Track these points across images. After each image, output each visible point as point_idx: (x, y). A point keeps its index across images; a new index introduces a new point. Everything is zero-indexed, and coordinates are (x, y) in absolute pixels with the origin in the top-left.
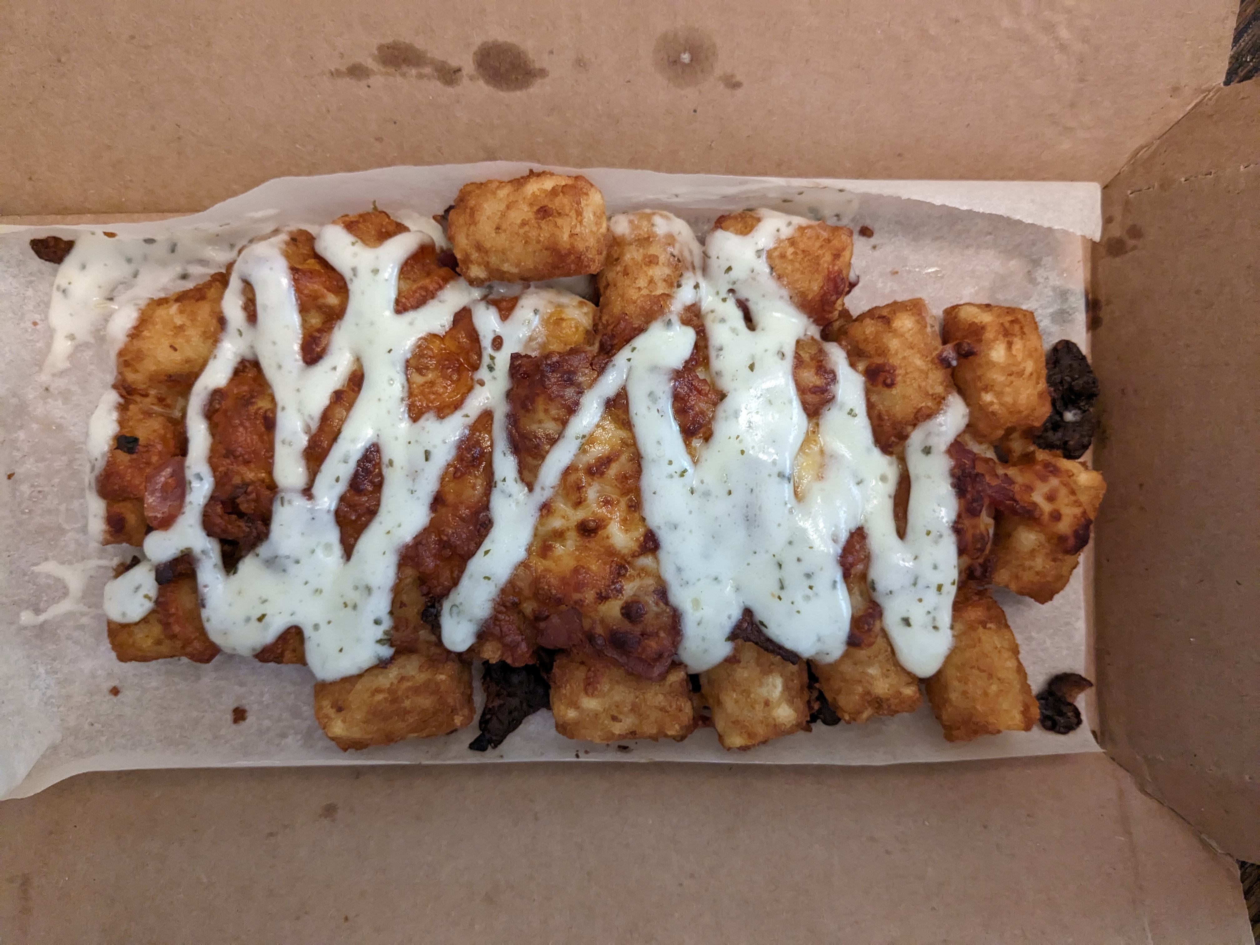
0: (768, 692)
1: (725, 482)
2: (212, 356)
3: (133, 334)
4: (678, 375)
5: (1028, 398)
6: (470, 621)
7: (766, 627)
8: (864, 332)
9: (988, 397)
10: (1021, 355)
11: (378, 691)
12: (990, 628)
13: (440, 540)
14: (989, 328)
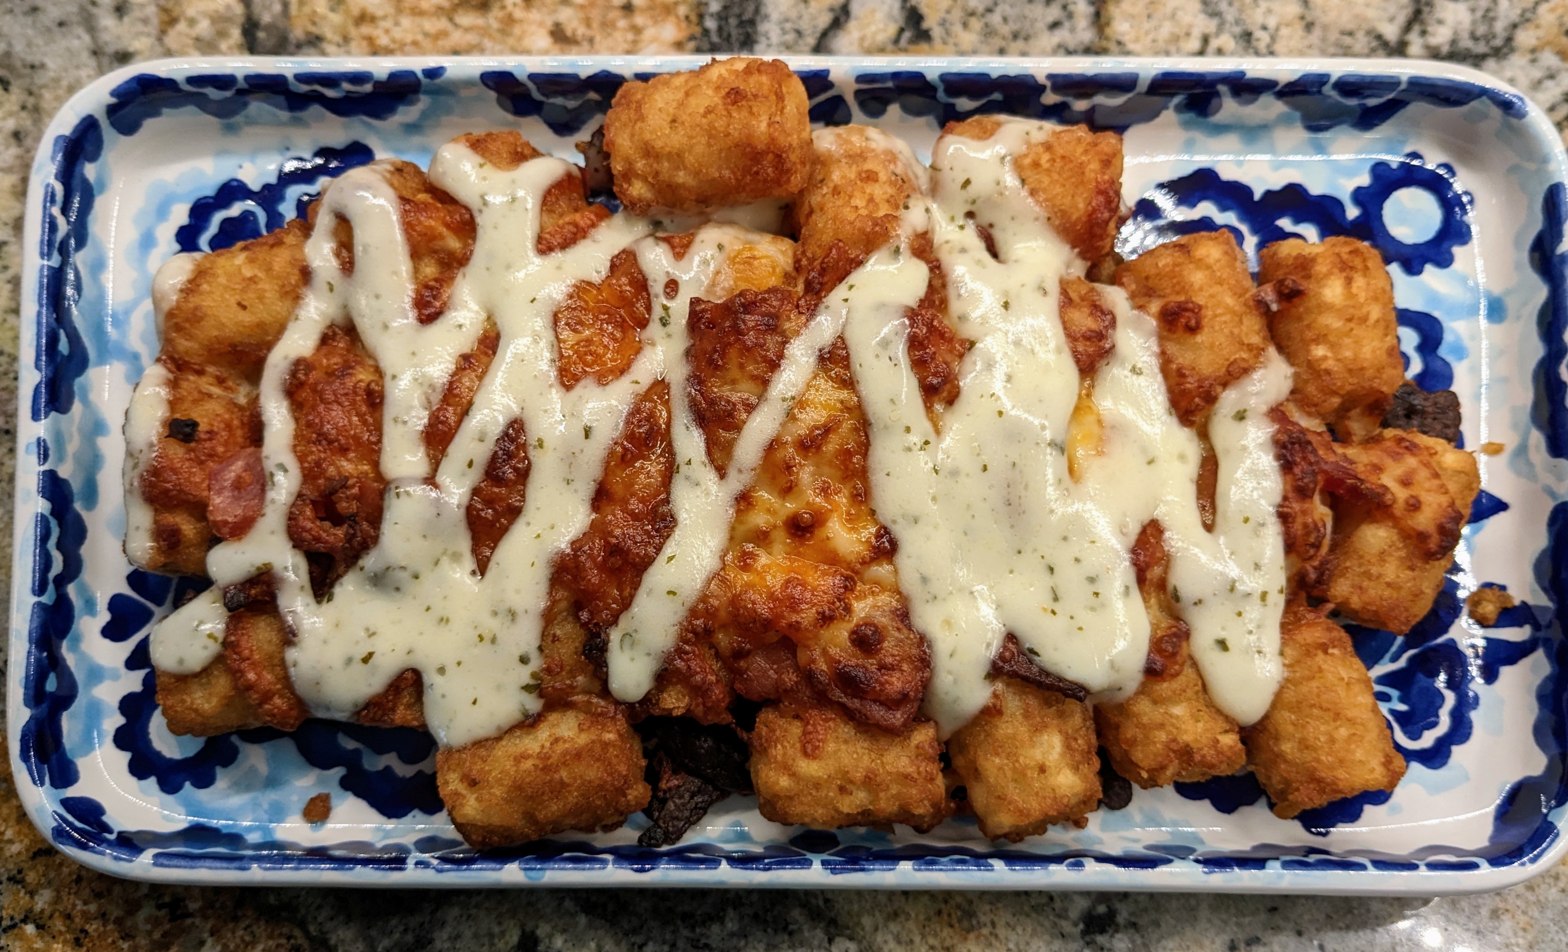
0: (1044, 754)
1: (978, 455)
2: (293, 317)
3: (188, 289)
4: (912, 314)
5: (1373, 351)
6: (649, 654)
7: (1036, 654)
8: (1157, 264)
9: (1319, 351)
10: (1363, 294)
11: (524, 756)
12: (1332, 655)
13: (607, 543)
14: (1320, 260)
